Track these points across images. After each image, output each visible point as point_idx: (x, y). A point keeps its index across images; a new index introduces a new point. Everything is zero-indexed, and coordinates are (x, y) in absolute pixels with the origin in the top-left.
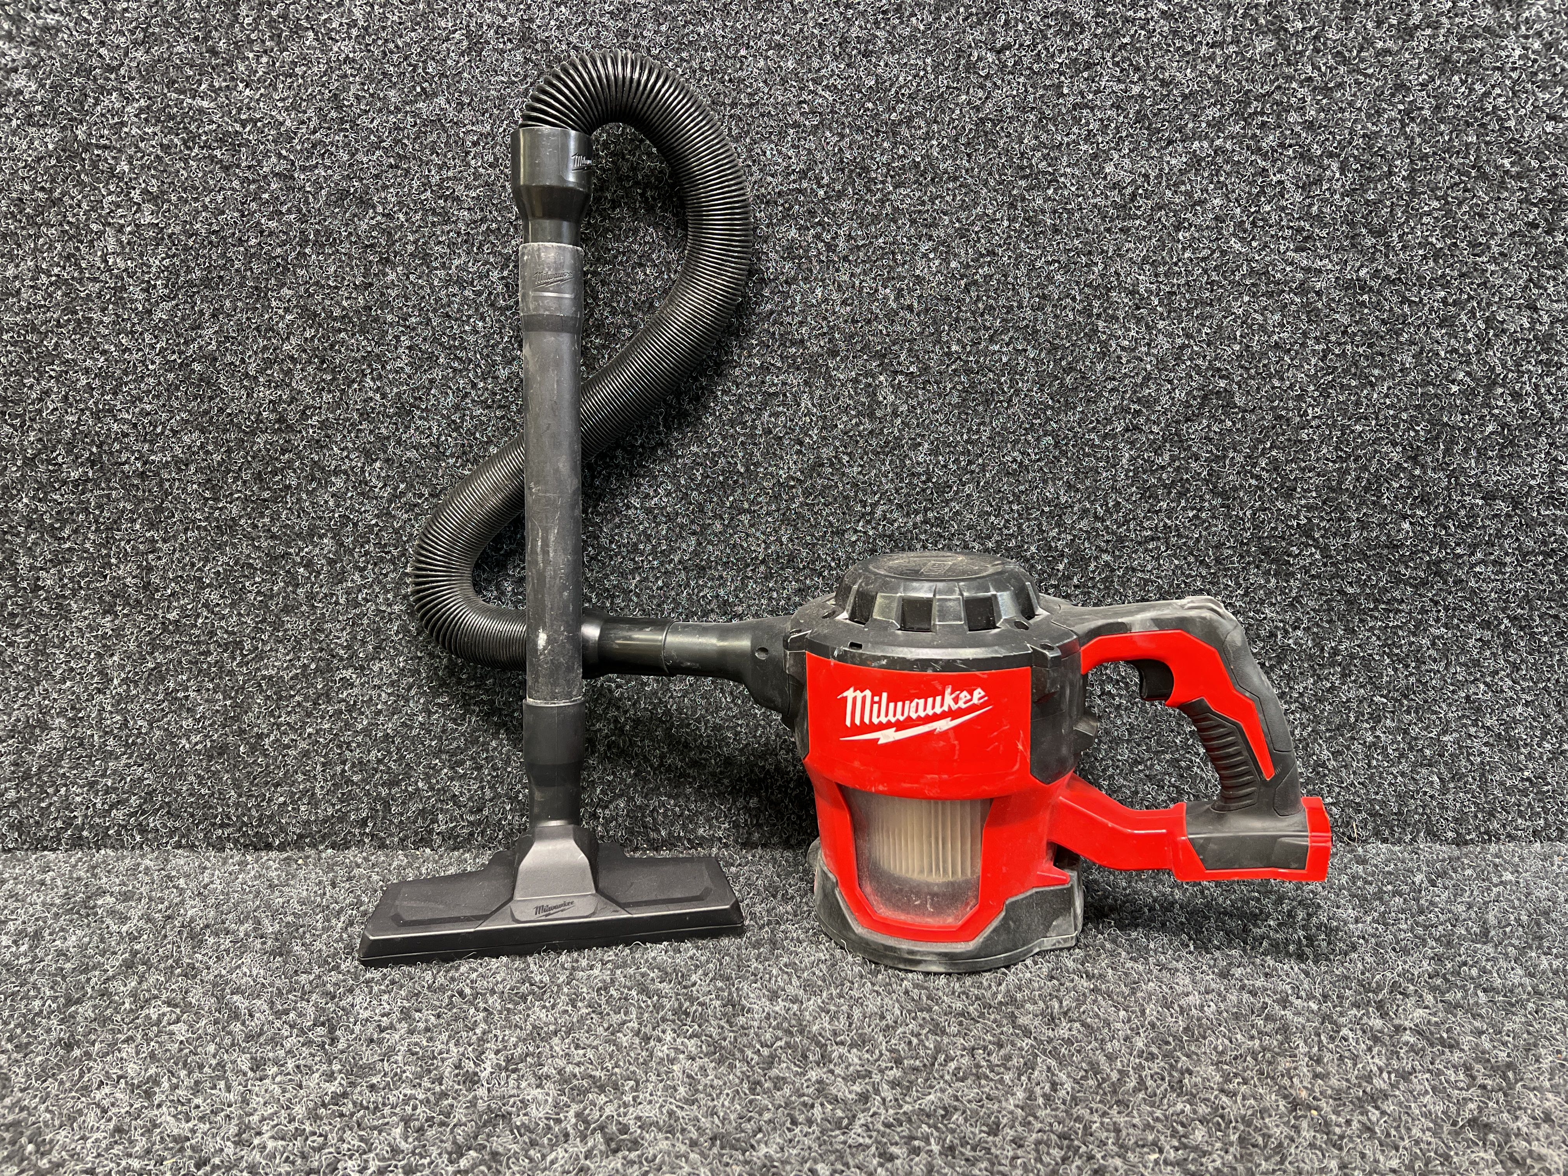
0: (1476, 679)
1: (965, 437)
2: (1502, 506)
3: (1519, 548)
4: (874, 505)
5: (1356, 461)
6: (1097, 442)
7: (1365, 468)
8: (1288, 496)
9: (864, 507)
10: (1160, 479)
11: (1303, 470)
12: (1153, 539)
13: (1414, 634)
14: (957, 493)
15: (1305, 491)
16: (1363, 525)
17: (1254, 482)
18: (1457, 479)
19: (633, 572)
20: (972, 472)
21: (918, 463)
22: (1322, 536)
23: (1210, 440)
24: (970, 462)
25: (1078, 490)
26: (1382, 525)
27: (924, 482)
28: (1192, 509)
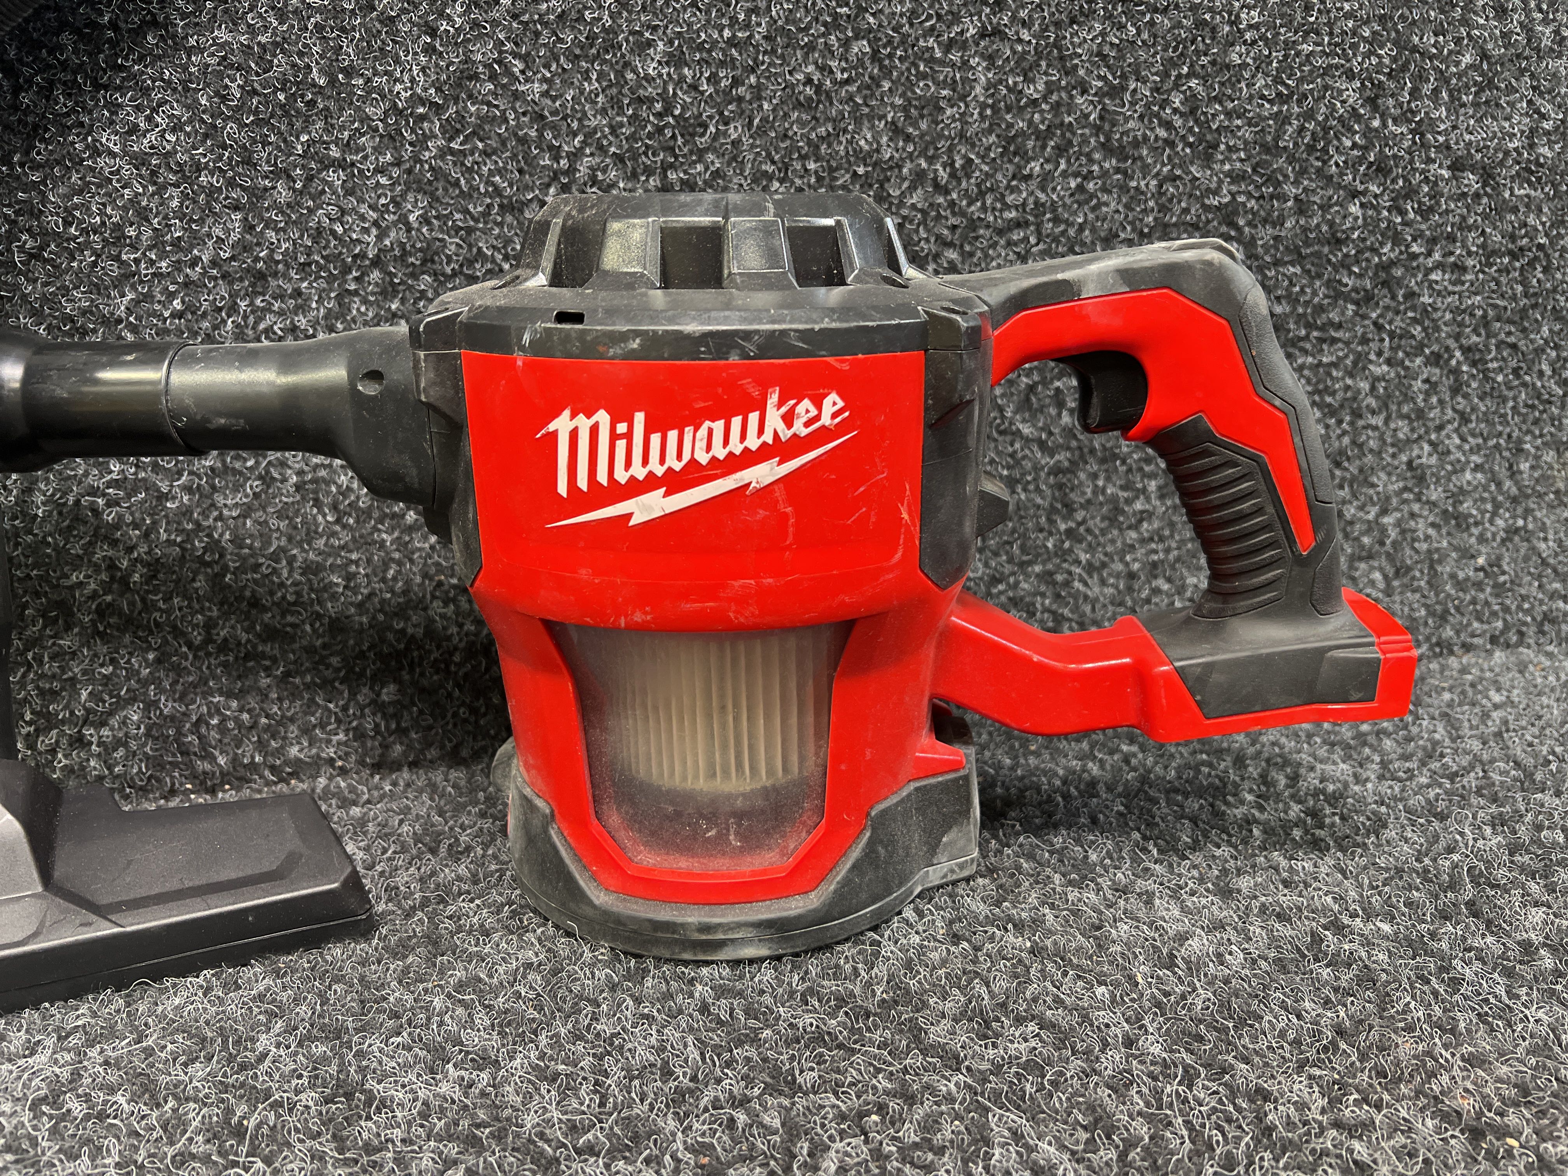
0: (1420, 437)
1: (727, 33)
2: (1471, 179)
3: (1483, 246)
4: (575, 156)
5: (1299, 102)
6: (938, 54)
7: (1309, 115)
8: (1207, 160)
9: (556, 158)
10: (1031, 122)
11: (1229, 114)
12: (1019, 224)
13: (1352, 376)
14: (715, 138)
15: (1229, 149)
16: (1302, 208)
17: (1162, 133)
18: (1422, 135)
19: (118, 283)
20: (740, 99)
21: (648, 79)
22: (1249, 224)
23: (1104, 57)
24: (736, 82)
25: (908, 138)
26: (1325, 207)
27: (659, 115)
28: (1076, 175)
